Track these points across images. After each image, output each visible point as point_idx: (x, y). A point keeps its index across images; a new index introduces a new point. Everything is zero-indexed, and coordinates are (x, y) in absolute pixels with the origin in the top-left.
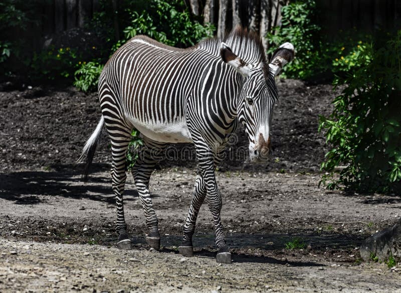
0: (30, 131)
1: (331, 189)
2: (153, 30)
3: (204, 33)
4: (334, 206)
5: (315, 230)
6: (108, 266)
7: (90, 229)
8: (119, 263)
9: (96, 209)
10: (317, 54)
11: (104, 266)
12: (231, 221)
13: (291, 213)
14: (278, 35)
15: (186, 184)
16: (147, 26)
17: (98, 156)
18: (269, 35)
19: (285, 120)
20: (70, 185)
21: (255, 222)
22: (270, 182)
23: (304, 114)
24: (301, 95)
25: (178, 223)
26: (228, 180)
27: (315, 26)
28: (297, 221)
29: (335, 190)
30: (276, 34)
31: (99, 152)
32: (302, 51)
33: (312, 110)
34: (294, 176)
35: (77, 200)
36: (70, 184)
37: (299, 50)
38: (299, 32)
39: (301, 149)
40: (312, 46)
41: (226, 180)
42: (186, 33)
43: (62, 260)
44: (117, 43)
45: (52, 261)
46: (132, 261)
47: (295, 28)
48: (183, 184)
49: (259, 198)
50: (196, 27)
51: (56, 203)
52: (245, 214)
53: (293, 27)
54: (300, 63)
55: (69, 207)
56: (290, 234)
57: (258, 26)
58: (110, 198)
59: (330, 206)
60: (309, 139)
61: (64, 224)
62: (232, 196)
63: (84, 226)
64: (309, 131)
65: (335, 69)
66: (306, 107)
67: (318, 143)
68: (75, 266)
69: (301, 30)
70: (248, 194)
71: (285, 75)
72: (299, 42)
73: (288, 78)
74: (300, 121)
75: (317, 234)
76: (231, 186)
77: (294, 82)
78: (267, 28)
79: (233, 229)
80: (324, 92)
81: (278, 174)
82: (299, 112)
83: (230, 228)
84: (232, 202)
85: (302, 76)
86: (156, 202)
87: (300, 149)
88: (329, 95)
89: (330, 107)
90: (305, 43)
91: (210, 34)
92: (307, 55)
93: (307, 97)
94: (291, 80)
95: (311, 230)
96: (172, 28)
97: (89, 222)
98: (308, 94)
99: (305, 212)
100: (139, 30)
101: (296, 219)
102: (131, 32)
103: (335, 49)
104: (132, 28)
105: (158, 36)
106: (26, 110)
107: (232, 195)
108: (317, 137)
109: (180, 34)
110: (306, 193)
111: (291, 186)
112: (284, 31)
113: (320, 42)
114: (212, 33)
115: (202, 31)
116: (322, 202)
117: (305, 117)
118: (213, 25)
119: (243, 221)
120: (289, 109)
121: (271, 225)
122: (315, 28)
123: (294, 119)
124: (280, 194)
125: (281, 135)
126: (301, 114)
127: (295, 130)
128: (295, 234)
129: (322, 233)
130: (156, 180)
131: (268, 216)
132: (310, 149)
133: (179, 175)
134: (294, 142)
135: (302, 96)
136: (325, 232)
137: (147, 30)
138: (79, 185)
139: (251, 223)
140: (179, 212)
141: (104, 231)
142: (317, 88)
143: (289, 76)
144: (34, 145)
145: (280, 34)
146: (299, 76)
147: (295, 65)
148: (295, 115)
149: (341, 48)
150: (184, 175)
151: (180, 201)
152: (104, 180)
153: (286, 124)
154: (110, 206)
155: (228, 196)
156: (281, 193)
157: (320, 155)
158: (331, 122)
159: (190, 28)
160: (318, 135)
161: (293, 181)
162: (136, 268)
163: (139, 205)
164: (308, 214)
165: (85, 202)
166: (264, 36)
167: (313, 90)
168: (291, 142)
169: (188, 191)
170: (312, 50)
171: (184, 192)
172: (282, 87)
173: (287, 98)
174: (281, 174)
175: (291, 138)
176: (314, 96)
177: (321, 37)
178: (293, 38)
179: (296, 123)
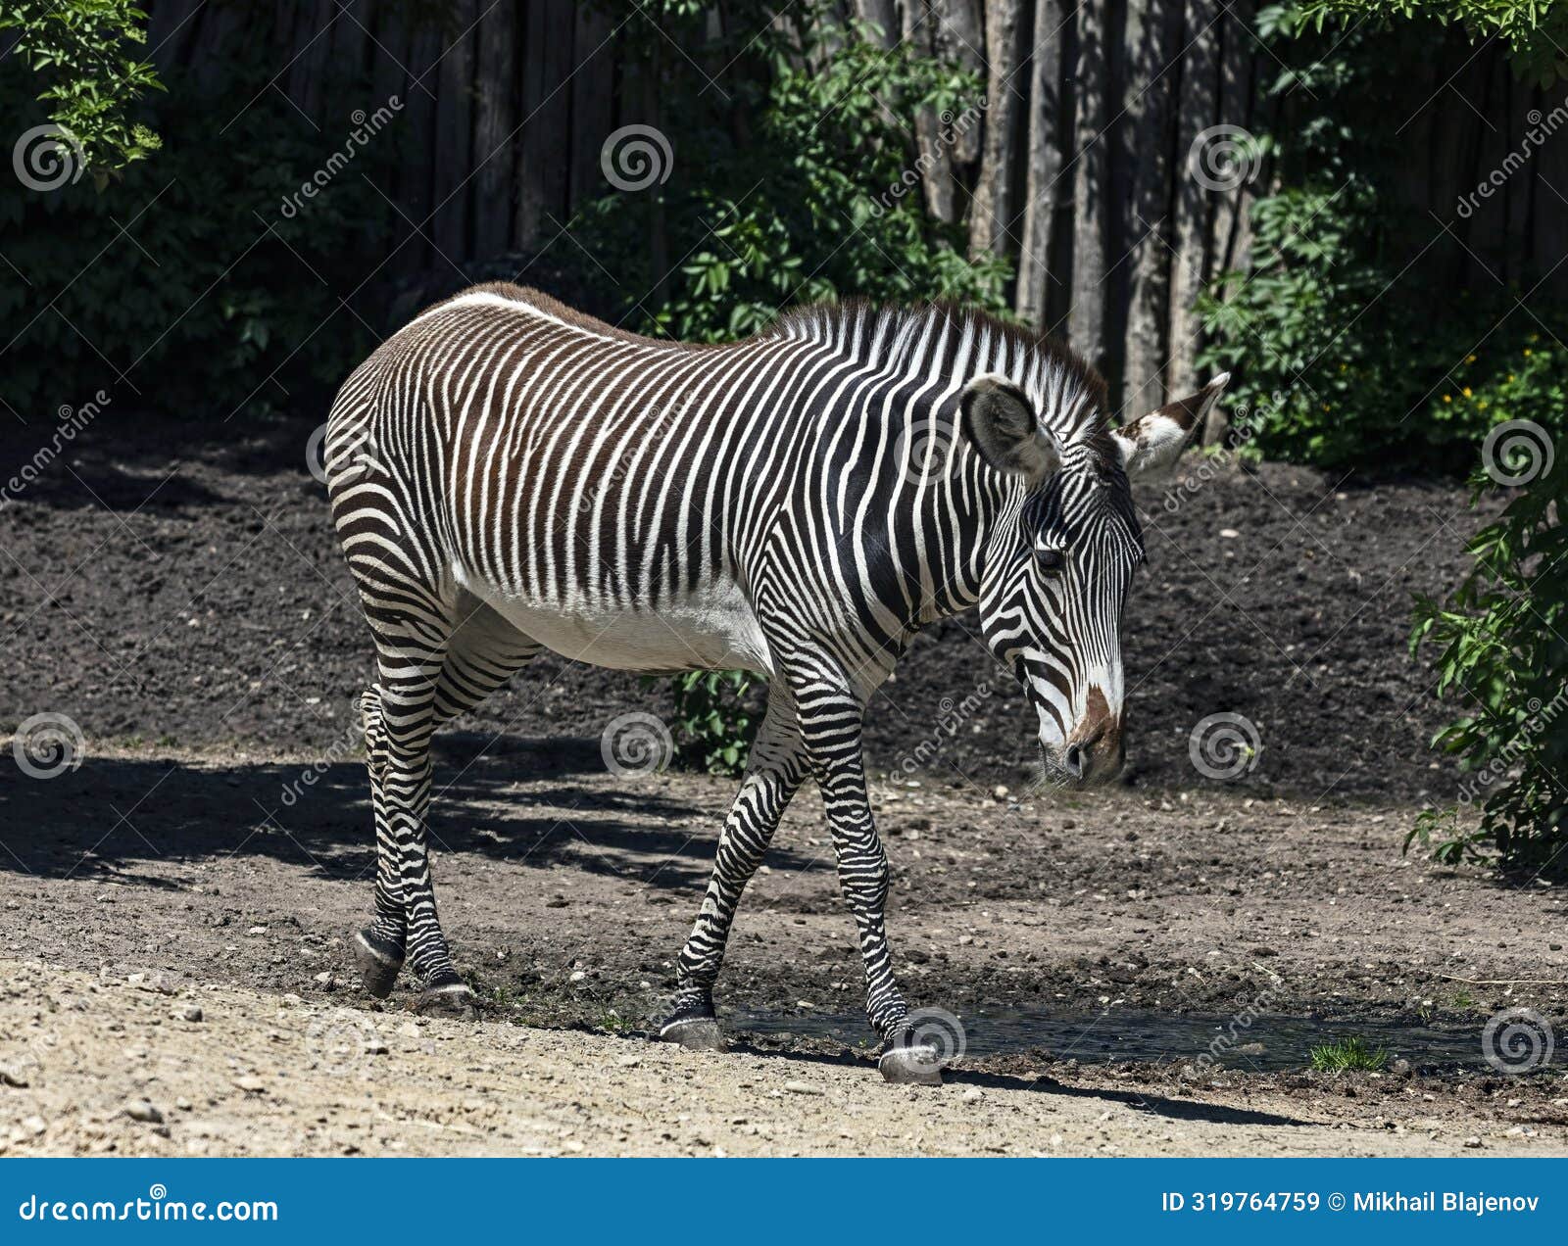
0: (348, 619)
1: (1449, 861)
2: (789, 270)
3: (971, 286)
4: (1466, 921)
5: (1409, 1005)
6: (715, 1106)
7: (596, 976)
8: (752, 1098)
9: (605, 906)
10: (1377, 377)
11: (703, 1105)
12: (1104, 962)
13: (1317, 944)
14: (1238, 304)
15: (923, 825)
16: (768, 253)
17: (593, 717)
18: (1205, 302)
19: (1263, 608)
20: (506, 818)
21: (1191, 970)
22: (1223, 830)
23: (1330, 590)
24: (1315, 521)
25: (911, 966)
26: (1070, 818)
27: (1370, 273)
28: (1340, 973)
29: (1464, 864)
30: (1228, 299)
31: (599, 703)
32: (1323, 362)
33: (1359, 576)
34: (1307, 812)
35: (537, 871)
36: (504, 812)
37: (1312, 358)
38: (1314, 292)
39: (1328, 716)
40: (1358, 348)
41: (1062, 817)
42: (906, 286)
43: (551, 1078)
44: (659, 311)
45: (514, 1080)
46: (797, 1092)
47: (1299, 281)
48: (913, 826)
49: (1193, 885)
50: (944, 264)
51: (462, 878)
52: (1148, 941)
53: (1294, 277)
54: (1312, 404)
55: (510, 894)
56: (1318, 1018)
57: (1167, 269)
58: (653, 866)
59: (1454, 922)
60: (1352, 678)
61: (500, 954)
62: (1093, 876)
63: (572, 964)
64: (1351, 650)
65: (1438, 431)
66: (1339, 566)
67: (1383, 696)
68: (601, 1101)
69: (1321, 286)
70: (1148, 870)
71: (1256, 446)
72: (1313, 333)
73: (1267, 458)
74: (1318, 616)
75: (1418, 1021)
76: (1086, 840)
77: (1289, 475)
78: (1198, 276)
79: (1113, 993)
80: (1401, 512)
81: (1248, 803)
82: (1313, 582)
83: (1099, 988)
84: (1098, 897)
85: (1319, 453)
86: (819, 888)
87: (1323, 716)
88: (1417, 523)
89: (1425, 568)
90: (1335, 333)
91: (992, 291)
92: (1341, 379)
93: (1339, 529)
94: (1277, 467)
95: (1395, 1006)
96: (857, 263)
97: (587, 949)
98: (1342, 520)
99: (1365, 939)
100: (739, 267)
101: (1339, 965)
102: (712, 272)
103: (1441, 359)
104: (715, 259)
105: (807, 289)
106: (327, 542)
107: (1092, 870)
108: (1383, 674)
109: (883, 287)
110: (1359, 872)
111: (1302, 847)
112: (1260, 287)
113: (1389, 334)
114: (999, 286)
115: (966, 279)
116: (1422, 908)
117: (1336, 602)
118: (1004, 261)
119: (1146, 965)
120: (1279, 569)
121: (1249, 982)
122: (1373, 282)
123: (1295, 606)
124: (1268, 875)
125: (1252, 662)
126: (1320, 590)
127: (1302, 645)
128: (1338, 1018)
129: (1434, 1019)
130: (813, 810)
131: (1235, 951)
132: (1357, 716)
133: (892, 796)
134: (1301, 690)
135: (1321, 526)
136: (1444, 1014)
137: (767, 266)
138: (537, 816)
139: (1175, 973)
140: (908, 924)
141: (645, 984)
142: (1374, 497)
143: (1273, 453)
144: (362, 670)
145: (1245, 300)
146: (1307, 455)
147: (1296, 412)
148: (1300, 593)
149: (1461, 355)
150: (911, 795)
151: (908, 886)
152: (627, 801)
153: (1267, 624)
154: (656, 895)
155: (1078, 877)
156: (1269, 870)
157: (1392, 740)
158: (1459, 619)
159: (922, 269)
160: (1384, 668)
161: (1307, 829)
162: (817, 1117)
163: (759, 896)
164: (1378, 948)
165: (565, 878)
166: (1185, 306)
167: (1360, 504)
168: (1287, 687)
169: (930, 853)
170: (1357, 362)
171: (917, 854)
172: (1249, 490)
173: (1266, 531)
174: (1259, 803)
175: (1289, 673)
176: (1362, 526)
177: (1394, 316)
178: (1289, 315)
179: (1304, 621)
